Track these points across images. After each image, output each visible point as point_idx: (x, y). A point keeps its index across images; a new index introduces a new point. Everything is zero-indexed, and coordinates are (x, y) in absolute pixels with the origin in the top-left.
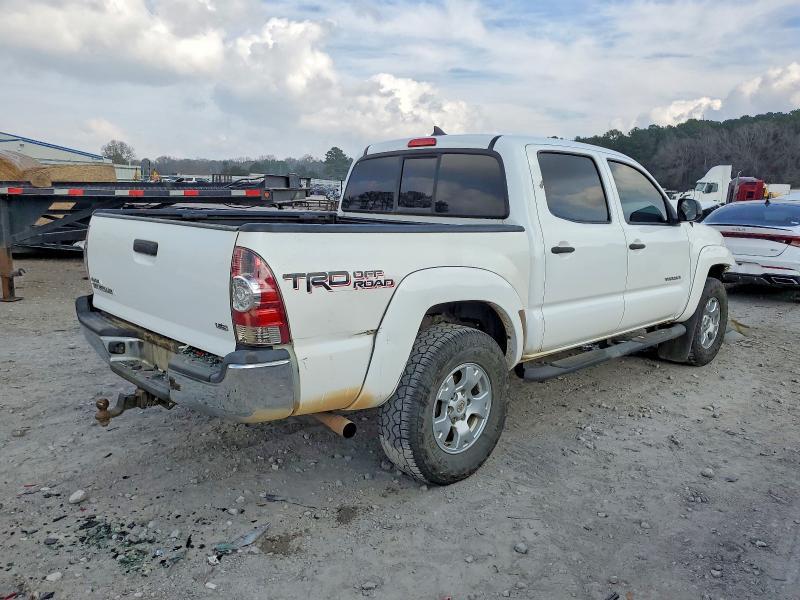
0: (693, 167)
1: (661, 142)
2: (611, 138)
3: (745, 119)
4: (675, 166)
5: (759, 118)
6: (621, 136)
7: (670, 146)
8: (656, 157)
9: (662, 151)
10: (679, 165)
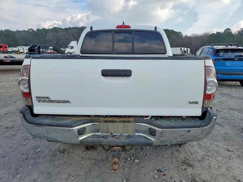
0: (58, 41)
1: (47, 33)
2: (30, 31)
3: (70, 28)
4: (52, 41)
5: (73, 28)
6: (33, 31)
7: (50, 35)
8: (46, 38)
9: (48, 36)
10: (54, 41)
